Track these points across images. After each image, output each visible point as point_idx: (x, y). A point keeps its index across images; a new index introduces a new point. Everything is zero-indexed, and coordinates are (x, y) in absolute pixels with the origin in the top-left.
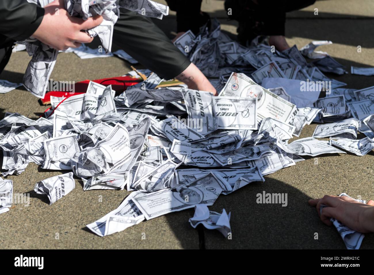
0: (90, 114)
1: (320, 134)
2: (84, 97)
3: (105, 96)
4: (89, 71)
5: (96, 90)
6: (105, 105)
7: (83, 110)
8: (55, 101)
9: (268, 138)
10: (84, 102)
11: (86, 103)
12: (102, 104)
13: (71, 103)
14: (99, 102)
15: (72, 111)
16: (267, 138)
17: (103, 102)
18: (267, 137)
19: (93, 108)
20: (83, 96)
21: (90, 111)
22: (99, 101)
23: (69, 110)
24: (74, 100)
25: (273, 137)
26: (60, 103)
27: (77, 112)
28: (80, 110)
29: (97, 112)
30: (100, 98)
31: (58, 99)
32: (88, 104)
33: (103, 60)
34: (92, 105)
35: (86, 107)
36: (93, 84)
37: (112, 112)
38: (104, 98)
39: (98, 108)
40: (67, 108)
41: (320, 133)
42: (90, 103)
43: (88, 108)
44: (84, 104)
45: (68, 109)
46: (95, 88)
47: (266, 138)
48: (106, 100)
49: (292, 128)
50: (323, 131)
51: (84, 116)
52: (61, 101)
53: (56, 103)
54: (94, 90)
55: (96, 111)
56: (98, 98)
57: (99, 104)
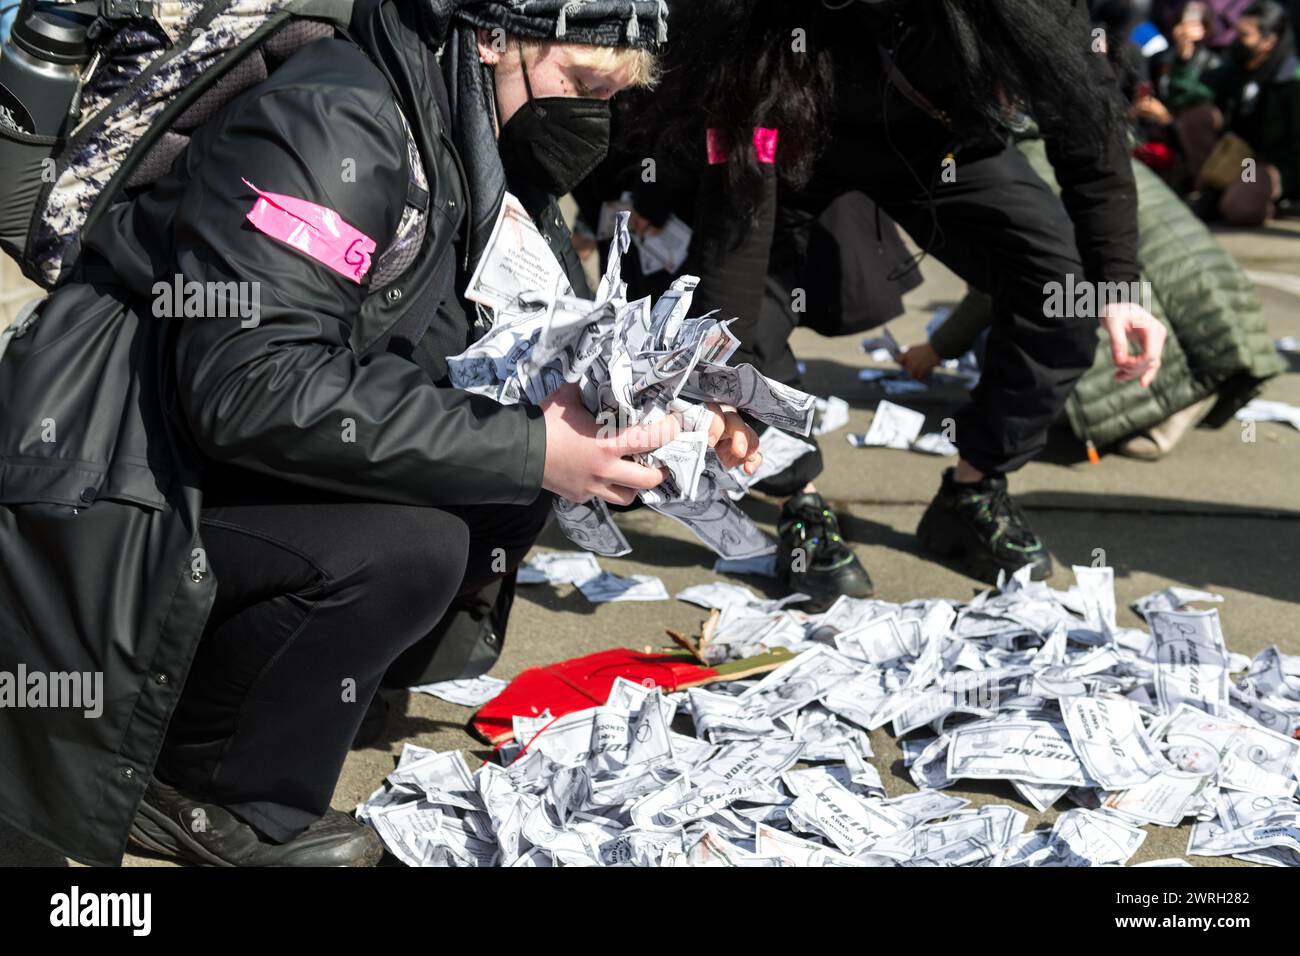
0: (609, 760)
1: (1207, 846)
2: (595, 717)
3: (646, 717)
4: (608, 637)
5: (629, 698)
6: (647, 738)
7: (594, 748)
8: (524, 730)
9: (1068, 859)
10: (596, 729)
11: (601, 733)
12: (640, 736)
13: (562, 732)
14: (630, 729)
15: (565, 751)
16: (1064, 858)
17: (643, 730)
18: (1063, 855)
19: (619, 746)
20: (592, 715)
21: (610, 753)
22: (632, 725)
23: (559, 750)
24: (572, 723)
25: (1078, 854)
26: (538, 733)
27: (579, 756)
28: (586, 749)
29: (627, 758)
30: (634, 719)
31: (531, 723)
32: (605, 737)
33: (643, 608)
34: (614, 737)
35: (601, 742)
36: (625, 684)
37: (665, 757)
38: (644, 722)
39: (629, 746)
40: (554, 745)
41: (1207, 842)
42: (608, 732)
43: (604, 745)
44: (596, 735)
45: (556, 748)
46: (627, 695)
47: (1061, 860)
48: (648, 726)
49: (1138, 834)
50: (1216, 836)
51: (597, 765)
52: (539, 728)
53: (528, 733)
54: (625, 698)
55: (624, 752)
56: (627, 720)
57: (633, 734)
